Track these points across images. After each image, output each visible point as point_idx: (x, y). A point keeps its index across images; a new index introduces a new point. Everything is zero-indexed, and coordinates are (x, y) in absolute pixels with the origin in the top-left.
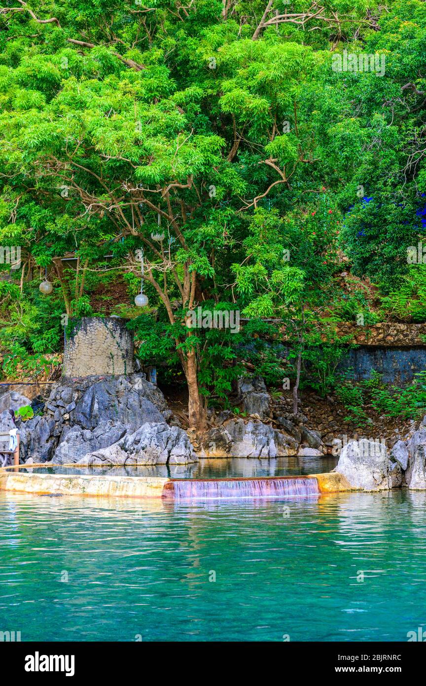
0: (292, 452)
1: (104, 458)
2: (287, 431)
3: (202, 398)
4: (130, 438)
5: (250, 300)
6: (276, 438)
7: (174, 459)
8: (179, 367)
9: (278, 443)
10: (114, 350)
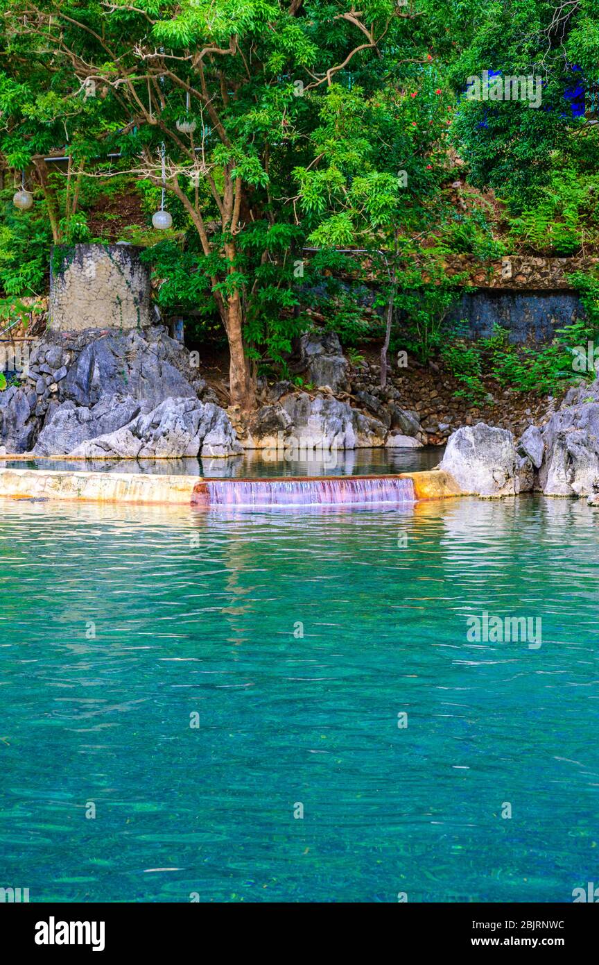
0: (378, 442)
1: (108, 448)
2: (372, 412)
3: (249, 363)
4: (146, 419)
5: (320, 221)
6: (355, 421)
7: (209, 450)
8: (217, 317)
9: (358, 428)
10: (123, 292)
